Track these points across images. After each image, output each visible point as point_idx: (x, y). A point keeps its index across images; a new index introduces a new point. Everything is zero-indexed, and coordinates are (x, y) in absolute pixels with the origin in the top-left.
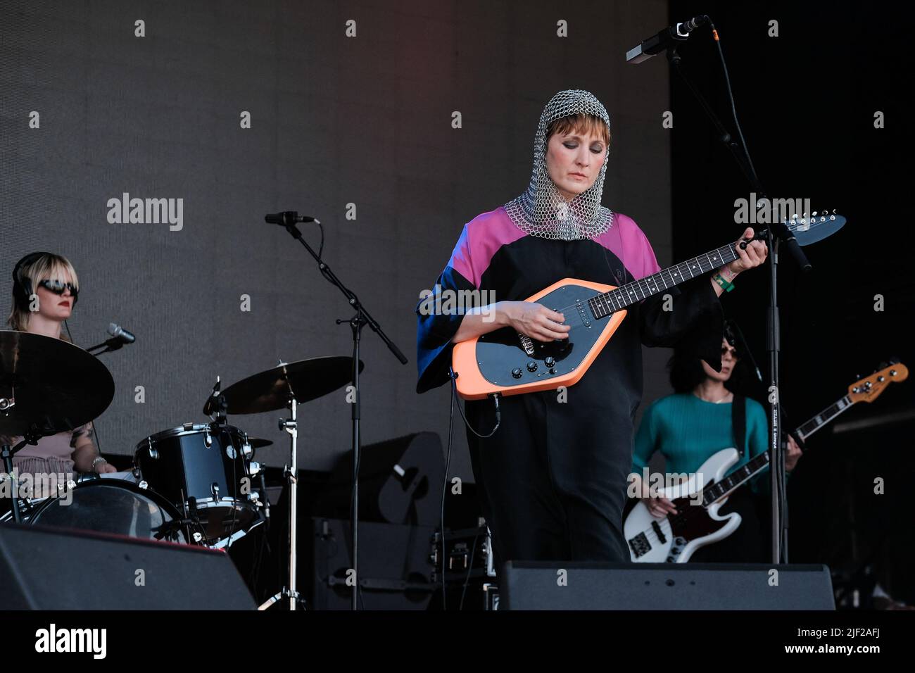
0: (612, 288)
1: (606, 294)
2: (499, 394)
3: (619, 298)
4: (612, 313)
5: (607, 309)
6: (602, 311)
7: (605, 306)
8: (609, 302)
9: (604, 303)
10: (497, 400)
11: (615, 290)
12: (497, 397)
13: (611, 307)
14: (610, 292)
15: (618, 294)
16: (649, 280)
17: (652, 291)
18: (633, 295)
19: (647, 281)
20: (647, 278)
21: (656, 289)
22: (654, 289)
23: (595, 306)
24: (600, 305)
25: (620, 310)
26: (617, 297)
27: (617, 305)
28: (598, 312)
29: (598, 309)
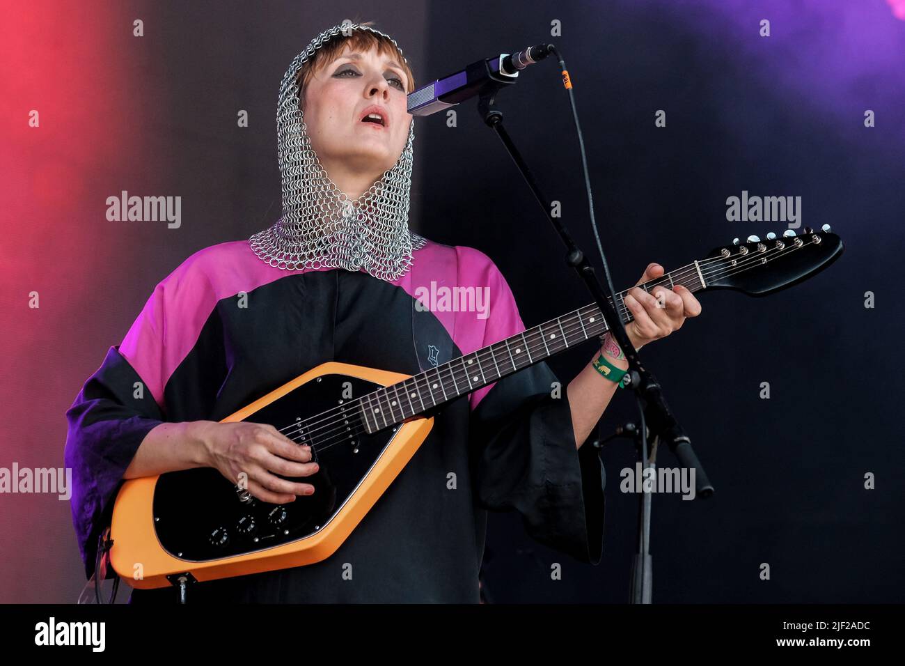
0: (402, 377)
1: (390, 389)
2: (188, 575)
3: (413, 395)
4: (397, 425)
5: (388, 417)
6: (380, 420)
7: (387, 412)
8: (394, 403)
9: (385, 405)
10: (183, 587)
11: (407, 381)
12: (186, 583)
13: (397, 413)
14: (397, 386)
15: (411, 388)
16: (470, 362)
17: (472, 381)
18: (438, 391)
19: (467, 364)
20: (466, 358)
21: (480, 377)
22: (476, 379)
23: (369, 412)
24: (377, 411)
25: (413, 418)
26: (410, 394)
27: (407, 409)
28: (372, 423)
29: (373, 416)
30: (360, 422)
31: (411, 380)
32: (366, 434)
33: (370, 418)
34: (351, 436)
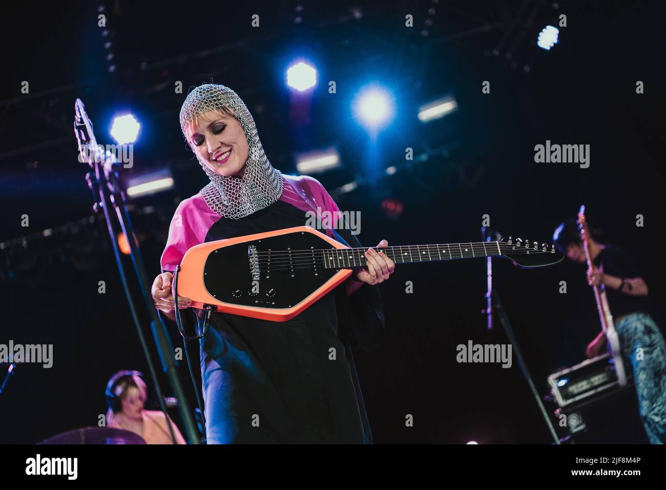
1: (338, 250)
2: (214, 307)
3: (351, 257)
4: (339, 269)
5: (337, 263)
6: (332, 263)
7: (336, 260)
8: (340, 258)
9: (335, 257)
11: (348, 250)
13: (341, 263)
14: (343, 250)
15: (350, 254)
23: (327, 258)
24: (331, 258)
25: (347, 268)
26: (349, 256)
27: (347, 263)
28: (328, 264)
29: (329, 261)
30: (322, 261)
31: (351, 250)
32: (323, 268)
33: (327, 261)
34: (315, 266)
